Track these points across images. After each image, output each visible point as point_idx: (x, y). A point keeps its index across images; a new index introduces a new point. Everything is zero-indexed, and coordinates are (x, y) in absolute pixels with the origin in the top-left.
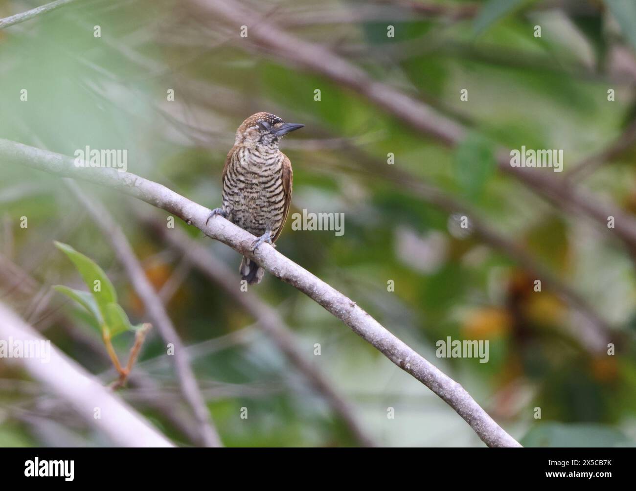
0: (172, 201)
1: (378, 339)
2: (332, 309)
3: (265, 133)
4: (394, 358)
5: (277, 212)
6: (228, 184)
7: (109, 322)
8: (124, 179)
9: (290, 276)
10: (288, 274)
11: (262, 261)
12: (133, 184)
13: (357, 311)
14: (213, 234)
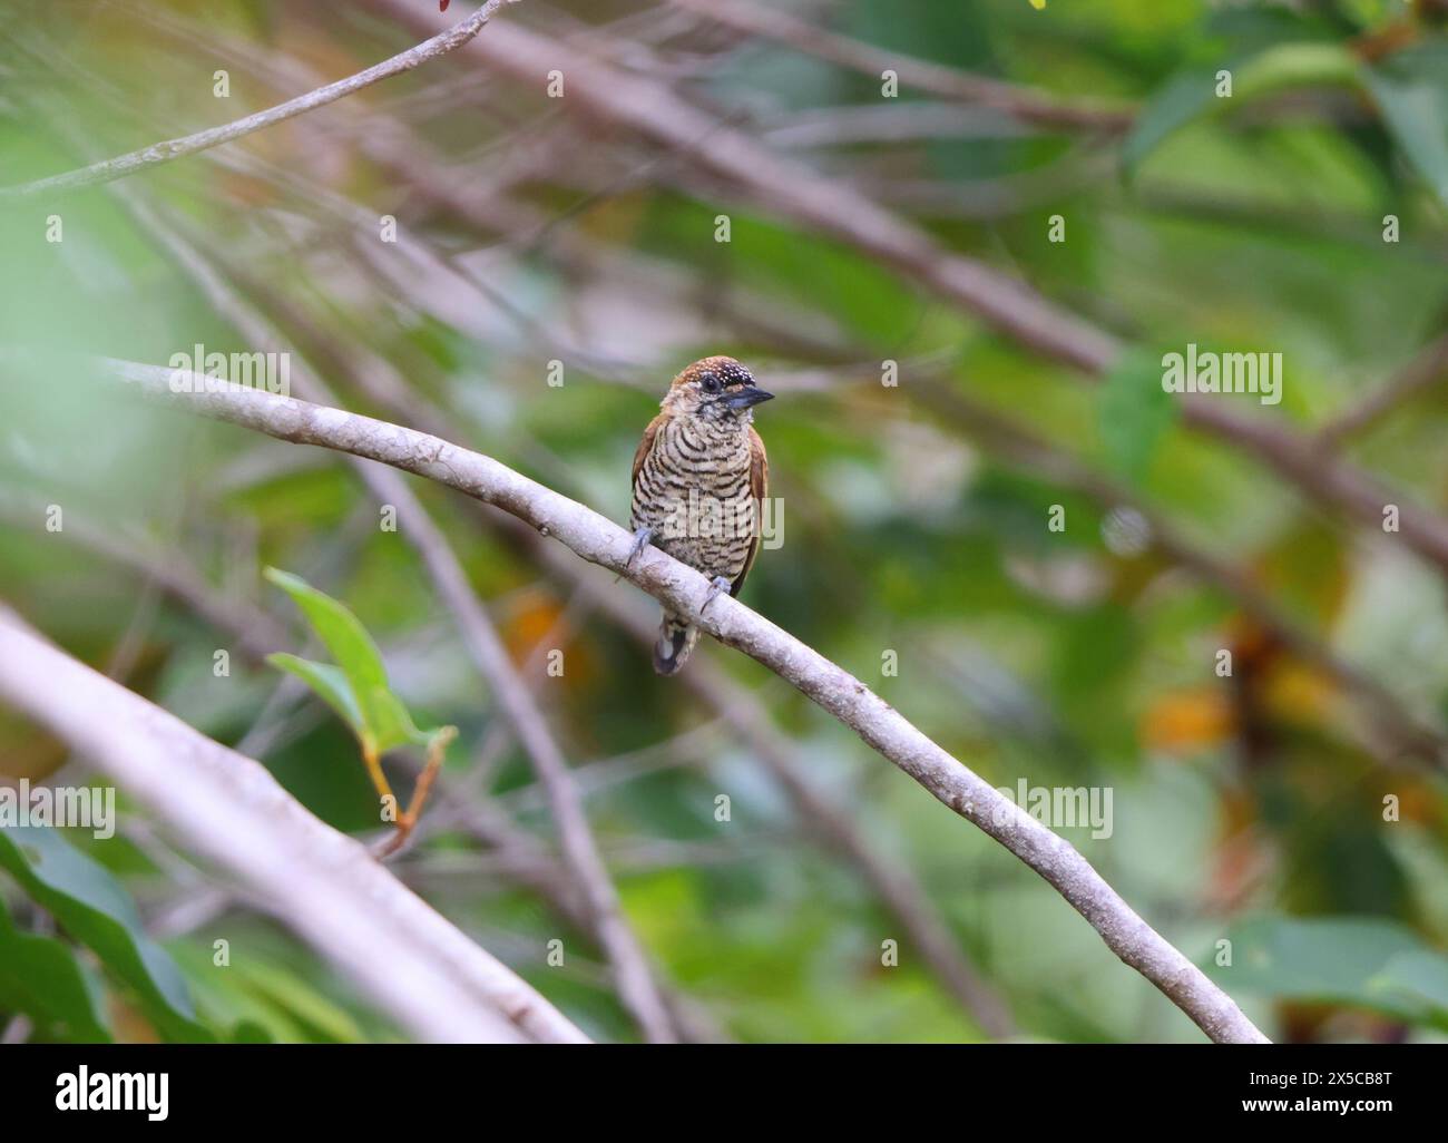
0: (510, 489)
1: (911, 755)
2: (821, 697)
3: (710, 399)
4: (941, 791)
5: (739, 545)
6: (646, 488)
7: (375, 725)
8: (417, 447)
9: (740, 633)
10: (737, 629)
11: (686, 605)
12: (436, 457)
13: (870, 701)
14: (592, 552)
